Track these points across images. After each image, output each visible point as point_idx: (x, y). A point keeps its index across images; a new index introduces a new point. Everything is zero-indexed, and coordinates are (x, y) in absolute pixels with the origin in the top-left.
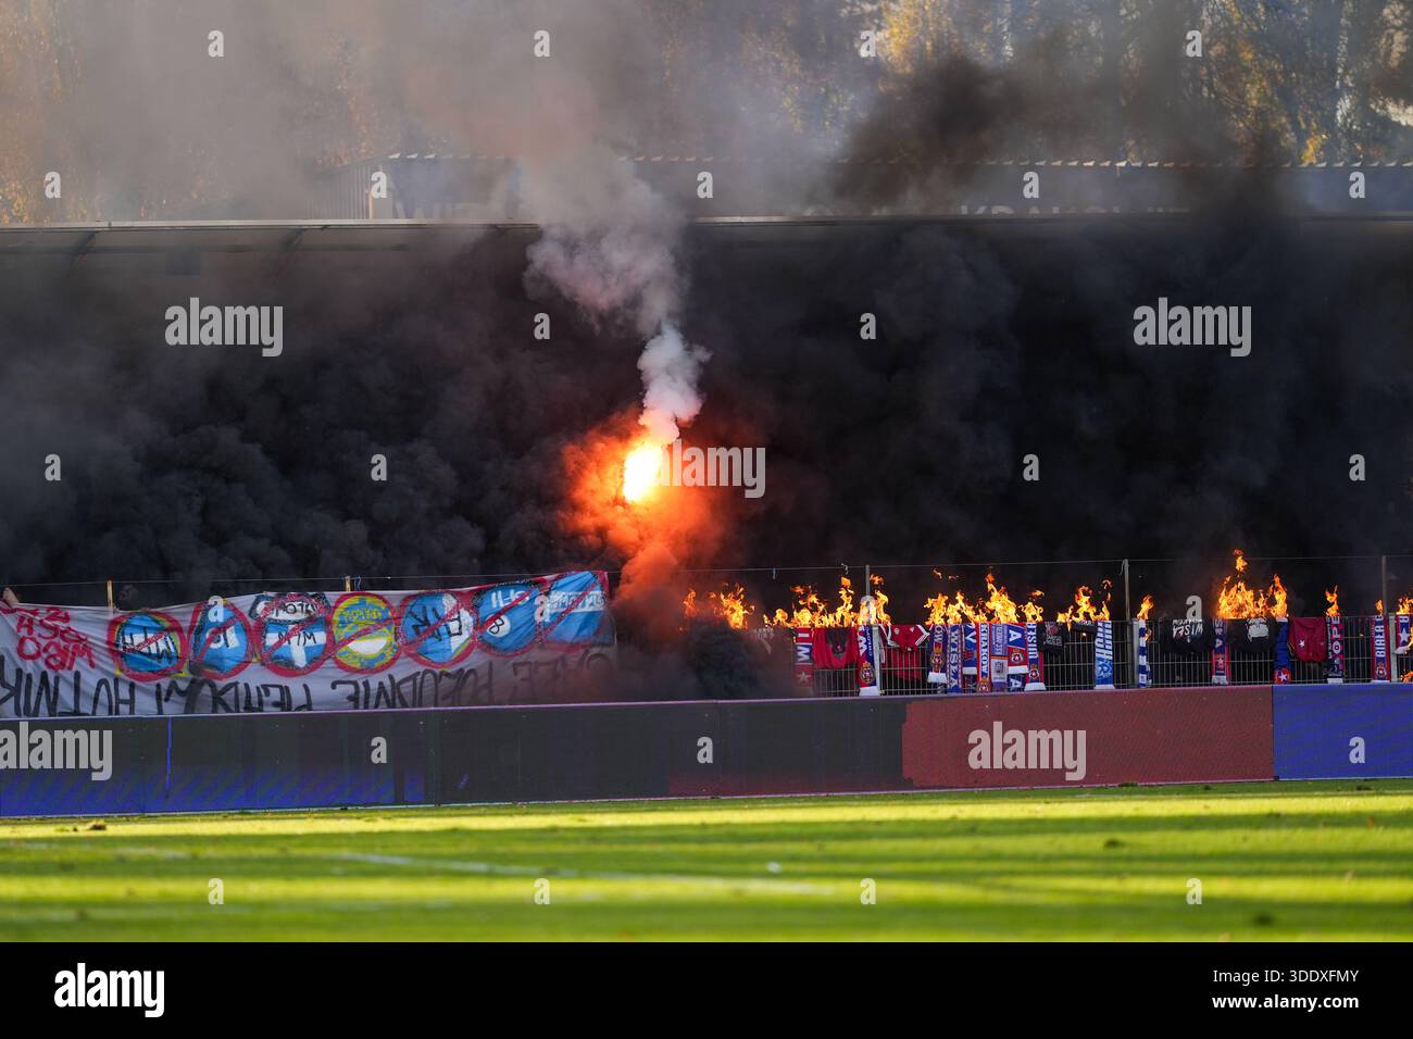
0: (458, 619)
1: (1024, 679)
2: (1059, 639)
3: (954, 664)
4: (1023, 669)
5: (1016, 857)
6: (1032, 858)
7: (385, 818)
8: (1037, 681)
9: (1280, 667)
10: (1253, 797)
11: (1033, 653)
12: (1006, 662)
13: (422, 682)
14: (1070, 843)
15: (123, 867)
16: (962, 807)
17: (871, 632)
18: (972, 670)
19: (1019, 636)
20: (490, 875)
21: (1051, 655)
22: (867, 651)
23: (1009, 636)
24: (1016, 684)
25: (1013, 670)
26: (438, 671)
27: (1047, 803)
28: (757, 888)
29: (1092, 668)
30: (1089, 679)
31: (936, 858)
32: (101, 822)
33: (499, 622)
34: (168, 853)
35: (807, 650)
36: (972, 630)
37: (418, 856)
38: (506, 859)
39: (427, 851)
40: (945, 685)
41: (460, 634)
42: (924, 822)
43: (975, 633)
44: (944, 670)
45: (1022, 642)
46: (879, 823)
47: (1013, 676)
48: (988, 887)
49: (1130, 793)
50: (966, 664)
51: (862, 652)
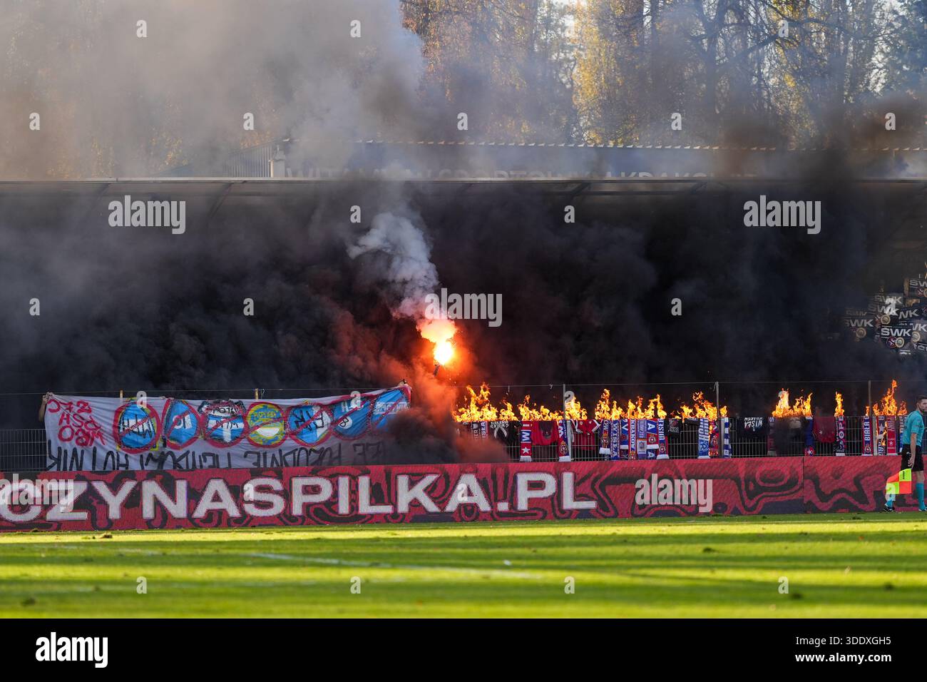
0: (322, 419)
1: (656, 452)
2: (677, 428)
3: (615, 443)
4: (656, 446)
5: (650, 558)
6: (660, 558)
7: (278, 532)
8: (664, 453)
9: (808, 447)
10: (791, 523)
11: (662, 437)
12: (646, 442)
13: (299, 455)
14: (683, 549)
15: (122, 560)
16: (619, 528)
17: (566, 424)
18: (625, 447)
19: (653, 426)
20: (339, 566)
21: (672, 438)
22: (563, 435)
23: (648, 426)
24: (651, 455)
25: (650, 447)
26: (308, 449)
27: (669, 526)
28: (497, 575)
29: (696, 446)
30: (694, 452)
31: (603, 558)
32: (109, 533)
33: (345, 420)
34: (149, 552)
35: (528, 434)
36: (626, 423)
37: (296, 555)
38: (348, 557)
39: (302, 551)
40: (610, 456)
41: (323, 427)
42: (597, 536)
43: (627, 425)
44: (609, 447)
45: (655, 430)
46: (569, 537)
47: (650, 450)
48: (634, 575)
49: (718, 521)
50: (622, 443)
51: (560, 435)
